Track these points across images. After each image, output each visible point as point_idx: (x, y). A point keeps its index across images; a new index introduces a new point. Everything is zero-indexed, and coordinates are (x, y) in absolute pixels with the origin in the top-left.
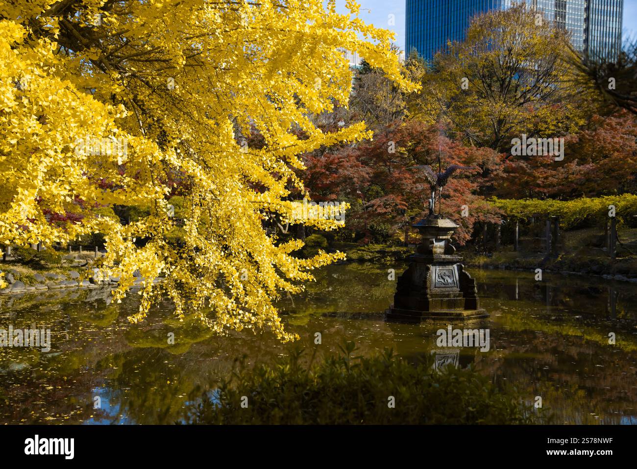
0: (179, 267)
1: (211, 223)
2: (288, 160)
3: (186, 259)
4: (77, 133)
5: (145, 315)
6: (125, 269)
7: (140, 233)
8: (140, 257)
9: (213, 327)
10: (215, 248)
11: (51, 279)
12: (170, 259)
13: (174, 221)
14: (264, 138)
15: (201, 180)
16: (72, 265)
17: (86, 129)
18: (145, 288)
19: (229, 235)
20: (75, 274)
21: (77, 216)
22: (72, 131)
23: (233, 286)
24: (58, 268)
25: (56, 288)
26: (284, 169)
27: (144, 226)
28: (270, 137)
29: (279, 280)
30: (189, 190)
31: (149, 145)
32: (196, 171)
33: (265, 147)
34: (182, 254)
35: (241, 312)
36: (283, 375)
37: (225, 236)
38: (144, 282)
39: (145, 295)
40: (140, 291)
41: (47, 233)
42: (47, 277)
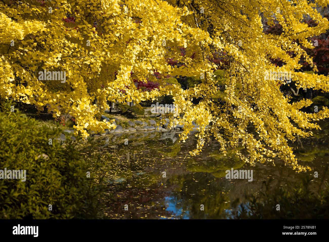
0: (221, 118)
1: (243, 88)
2: (300, 42)
3: (226, 113)
4: (158, 28)
5: (201, 150)
6: (187, 120)
7: (196, 95)
8: (196, 111)
9: (245, 160)
10: (246, 106)
11: (138, 124)
12: (215, 113)
13: (218, 86)
14: (282, 27)
15: (239, 58)
16: (151, 116)
17: (163, 25)
18: (200, 132)
19: (256, 97)
20: (153, 121)
21: (155, 84)
22: (155, 27)
23: (260, 132)
24: (142, 117)
25: (142, 131)
26: (298, 49)
27: (198, 90)
28: (287, 26)
29: (293, 128)
30: (228, 65)
31: (203, 34)
32: (235, 53)
33: (283, 33)
34: (223, 110)
35: (265, 149)
36: (297, 195)
37: (253, 97)
38: (199, 128)
39: (200, 137)
40: (196, 134)
41: (137, 95)
42: (136, 123)
